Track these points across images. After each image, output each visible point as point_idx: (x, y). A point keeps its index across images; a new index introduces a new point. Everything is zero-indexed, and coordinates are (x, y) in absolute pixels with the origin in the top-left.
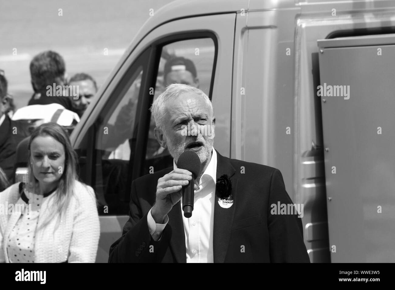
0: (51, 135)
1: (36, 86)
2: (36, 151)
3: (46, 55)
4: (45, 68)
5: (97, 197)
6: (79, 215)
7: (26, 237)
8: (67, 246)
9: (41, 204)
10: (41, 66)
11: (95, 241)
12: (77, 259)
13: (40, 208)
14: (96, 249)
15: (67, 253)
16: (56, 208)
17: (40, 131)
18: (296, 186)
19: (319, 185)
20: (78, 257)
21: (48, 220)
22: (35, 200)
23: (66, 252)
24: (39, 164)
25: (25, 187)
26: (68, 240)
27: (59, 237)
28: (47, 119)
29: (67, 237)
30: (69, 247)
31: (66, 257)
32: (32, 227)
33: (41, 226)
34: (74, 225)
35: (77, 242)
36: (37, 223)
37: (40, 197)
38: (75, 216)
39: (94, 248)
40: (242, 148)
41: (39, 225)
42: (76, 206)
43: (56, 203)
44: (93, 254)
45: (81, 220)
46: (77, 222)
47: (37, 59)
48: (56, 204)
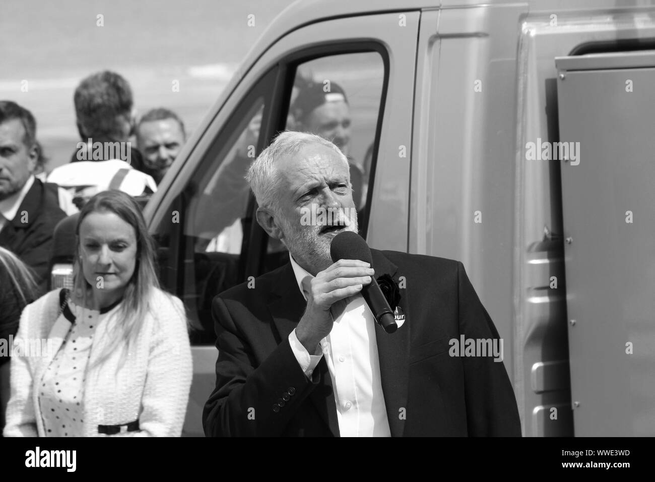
0: (115, 211)
1: (85, 130)
2: (88, 237)
3: (100, 77)
4: (98, 100)
5: (189, 315)
6: (158, 344)
7: (70, 380)
8: (138, 395)
9: (96, 325)
10: (92, 97)
11: (184, 388)
12: (154, 418)
13: (94, 332)
14: (186, 402)
15: (138, 408)
16: (121, 332)
17: (96, 204)
18: (516, 301)
19: (555, 299)
20: (155, 415)
21: (107, 353)
22: (86, 318)
23: (137, 405)
24: (93, 258)
25: (69, 297)
26: (139, 386)
27: (126, 380)
28: (102, 185)
29: (138, 382)
30: (142, 398)
31: (137, 414)
32: (81, 364)
33: (96, 362)
34: (149, 361)
35: (155, 389)
36: (89, 357)
37: (95, 313)
38: (152, 346)
39: (182, 400)
40: (428, 235)
41: (92, 360)
42: (153, 329)
43: (120, 324)
44: (180, 409)
45: (161, 353)
46: (155, 357)
47: (85, 85)
48: (121, 326)
